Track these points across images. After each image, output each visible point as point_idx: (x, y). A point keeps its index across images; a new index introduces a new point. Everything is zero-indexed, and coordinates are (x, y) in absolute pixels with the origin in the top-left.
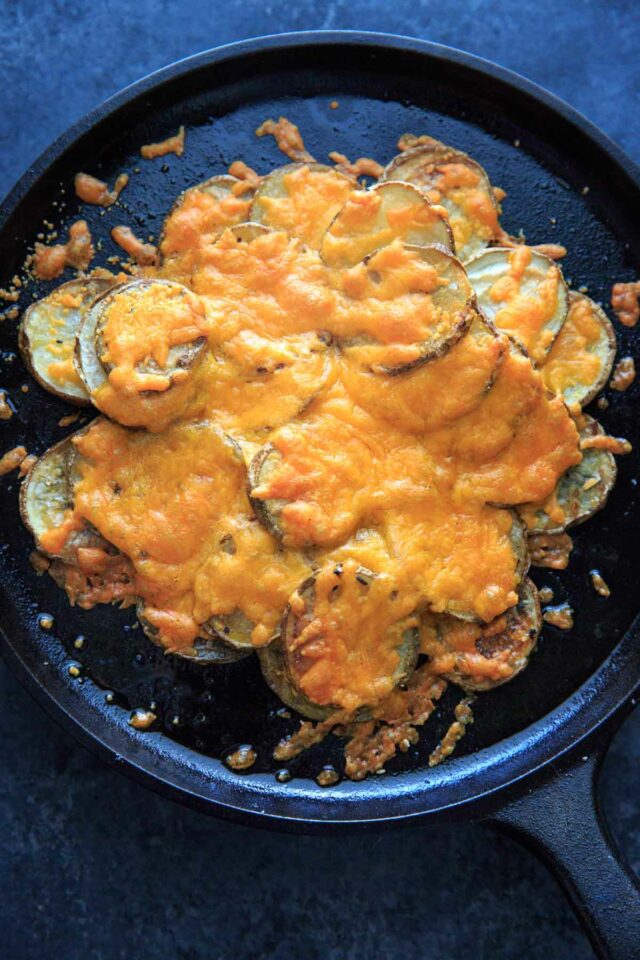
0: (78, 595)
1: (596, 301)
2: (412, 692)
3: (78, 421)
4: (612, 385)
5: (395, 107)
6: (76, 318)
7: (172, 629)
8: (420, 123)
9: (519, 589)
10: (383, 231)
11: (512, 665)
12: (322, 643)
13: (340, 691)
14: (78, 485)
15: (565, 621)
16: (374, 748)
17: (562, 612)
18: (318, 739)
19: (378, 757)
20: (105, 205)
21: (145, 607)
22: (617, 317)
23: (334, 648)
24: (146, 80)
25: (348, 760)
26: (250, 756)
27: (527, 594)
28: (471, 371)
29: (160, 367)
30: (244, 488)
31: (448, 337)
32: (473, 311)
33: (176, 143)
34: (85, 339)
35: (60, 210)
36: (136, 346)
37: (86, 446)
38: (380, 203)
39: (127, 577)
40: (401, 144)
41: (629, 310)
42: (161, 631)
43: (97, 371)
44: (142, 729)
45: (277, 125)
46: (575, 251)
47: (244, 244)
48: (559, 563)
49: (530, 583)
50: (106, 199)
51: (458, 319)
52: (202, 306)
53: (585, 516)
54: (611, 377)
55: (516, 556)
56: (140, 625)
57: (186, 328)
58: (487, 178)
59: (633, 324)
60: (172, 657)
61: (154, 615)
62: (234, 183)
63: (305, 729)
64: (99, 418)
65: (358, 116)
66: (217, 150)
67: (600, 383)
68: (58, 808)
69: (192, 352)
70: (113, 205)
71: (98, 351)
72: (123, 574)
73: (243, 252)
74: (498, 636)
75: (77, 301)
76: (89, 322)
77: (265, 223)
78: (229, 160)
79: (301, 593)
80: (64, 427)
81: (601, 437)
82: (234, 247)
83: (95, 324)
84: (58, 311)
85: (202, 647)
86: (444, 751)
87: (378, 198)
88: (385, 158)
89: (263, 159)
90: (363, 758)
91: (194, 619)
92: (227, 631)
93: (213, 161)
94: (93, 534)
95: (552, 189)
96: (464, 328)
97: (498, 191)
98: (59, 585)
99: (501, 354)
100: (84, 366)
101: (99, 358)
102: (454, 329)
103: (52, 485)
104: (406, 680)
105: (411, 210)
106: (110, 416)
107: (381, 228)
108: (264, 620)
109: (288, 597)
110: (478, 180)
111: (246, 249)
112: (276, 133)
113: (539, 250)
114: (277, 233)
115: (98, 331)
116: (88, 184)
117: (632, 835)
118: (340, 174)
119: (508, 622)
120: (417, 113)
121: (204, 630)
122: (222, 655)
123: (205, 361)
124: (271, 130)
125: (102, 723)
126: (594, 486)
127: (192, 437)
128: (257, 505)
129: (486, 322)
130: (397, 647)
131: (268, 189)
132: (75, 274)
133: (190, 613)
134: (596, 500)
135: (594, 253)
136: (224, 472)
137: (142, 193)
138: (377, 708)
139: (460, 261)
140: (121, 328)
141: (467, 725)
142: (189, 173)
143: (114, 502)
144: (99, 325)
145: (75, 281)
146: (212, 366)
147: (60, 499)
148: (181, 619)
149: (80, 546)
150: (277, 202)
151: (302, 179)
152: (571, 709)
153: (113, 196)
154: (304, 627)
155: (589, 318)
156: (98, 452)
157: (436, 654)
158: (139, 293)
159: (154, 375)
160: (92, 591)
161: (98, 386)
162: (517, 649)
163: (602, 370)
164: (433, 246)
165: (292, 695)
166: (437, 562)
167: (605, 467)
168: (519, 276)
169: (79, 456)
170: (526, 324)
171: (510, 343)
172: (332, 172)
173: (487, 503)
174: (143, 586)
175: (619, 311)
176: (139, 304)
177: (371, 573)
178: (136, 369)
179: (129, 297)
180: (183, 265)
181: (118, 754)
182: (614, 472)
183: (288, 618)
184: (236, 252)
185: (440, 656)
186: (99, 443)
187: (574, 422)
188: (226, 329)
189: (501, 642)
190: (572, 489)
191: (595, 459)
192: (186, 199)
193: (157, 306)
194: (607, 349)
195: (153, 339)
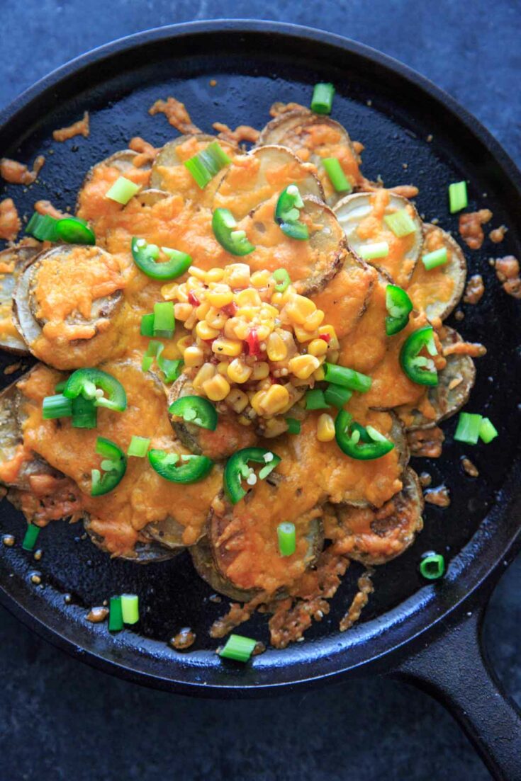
0: (33, 515)
1: (446, 230)
2: (321, 571)
3: (20, 369)
4: (466, 299)
5: (263, 81)
6: (11, 282)
7: (115, 537)
8: (287, 92)
9: (403, 478)
10: (264, 187)
11: (402, 541)
12: (242, 537)
13: (261, 576)
14: (25, 423)
15: (444, 500)
16: (293, 620)
17: (440, 493)
18: (246, 617)
19: (297, 628)
20: (27, 184)
21: (91, 520)
22: (465, 242)
23: (253, 541)
24: (52, 76)
25: (273, 632)
26: (190, 637)
27: (410, 480)
28: (348, 300)
29: (86, 319)
30: (165, 414)
31: (326, 273)
32: (345, 250)
33: (82, 126)
34: (21, 300)
36: (65, 302)
37: (29, 389)
38: (259, 165)
39: (74, 496)
40: (273, 112)
41: (475, 236)
42: (106, 539)
43: (33, 326)
44: (96, 622)
45: (167, 104)
46: (426, 190)
47: (147, 208)
48: (434, 452)
49: (412, 471)
50: (28, 179)
51: (333, 258)
52: (116, 263)
53: (452, 411)
54: (464, 293)
55: (398, 450)
56: (88, 535)
57: (104, 284)
58: (347, 134)
59: (478, 247)
60: (118, 560)
61: (96, 525)
62: (134, 156)
63: (235, 610)
64: (38, 364)
65: (234, 91)
66: (118, 130)
67: (455, 299)
68: (32, 693)
69: (111, 304)
70: (34, 183)
71: (31, 309)
72: (70, 494)
73: (148, 215)
74: (388, 518)
75: (11, 267)
76: (22, 284)
77: (163, 189)
78: (129, 137)
79: (221, 498)
80: (9, 375)
81: (460, 344)
82: (139, 211)
83: (27, 286)
85: (142, 549)
86: (351, 618)
87: (257, 160)
88: (260, 124)
89: (157, 134)
90: (285, 630)
91: (133, 527)
92: (161, 534)
93: (114, 139)
94: (41, 462)
95: (402, 139)
96: (339, 265)
97: (357, 145)
98: (17, 508)
99: (371, 284)
100: (21, 322)
101: (33, 315)
102: (331, 266)
103: (3, 425)
104: (315, 562)
105: (285, 168)
106: (48, 363)
107: (261, 186)
108: (192, 523)
109: (211, 502)
110: (340, 137)
111: (149, 212)
112: (166, 111)
113: (395, 192)
114: (174, 197)
115: (31, 292)
116: (11, 167)
117: (512, 670)
118: (222, 141)
119: (396, 505)
120: (284, 85)
121: (143, 535)
122: (159, 554)
123: (122, 310)
124: (162, 109)
125: (63, 620)
126: (458, 386)
127: (118, 375)
128: (178, 427)
129: (356, 258)
130: (305, 535)
131: (163, 160)
132: (6, 244)
133: (129, 522)
134: (461, 397)
135: (442, 190)
136: (147, 402)
137: (57, 171)
138: (293, 587)
139: (330, 209)
140: (50, 288)
141: (369, 595)
142: (95, 151)
143: (57, 435)
144: (31, 286)
145: (7, 250)
146: (129, 313)
147: (11, 436)
148: (123, 529)
149: (32, 474)
150: (171, 170)
151: (191, 149)
152: (453, 572)
153: (32, 175)
154: (227, 525)
155: (442, 245)
156: (40, 394)
157: (338, 538)
158: (62, 257)
159: (81, 326)
160: (45, 511)
161: (34, 339)
162: (406, 527)
163: (456, 288)
164: (306, 198)
165: (220, 583)
166: (332, 462)
167: (465, 369)
168: (381, 215)
169: (24, 398)
170: (390, 256)
171: (378, 273)
172: (216, 140)
173: (370, 408)
174: (88, 503)
175: (465, 237)
176: (63, 266)
177: (278, 476)
178: (66, 322)
179: (55, 262)
180: (97, 230)
181: (79, 647)
182: (473, 372)
183: (212, 519)
184: (141, 215)
185: (342, 539)
186: (40, 386)
187: (435, 335)
188: (139, 281)
189: (391, 523)
190: (440, 389)
191: (457, 363)
192: (95, 174)
193: (79, 267)
194: (459, 270)
195: (77, 295)
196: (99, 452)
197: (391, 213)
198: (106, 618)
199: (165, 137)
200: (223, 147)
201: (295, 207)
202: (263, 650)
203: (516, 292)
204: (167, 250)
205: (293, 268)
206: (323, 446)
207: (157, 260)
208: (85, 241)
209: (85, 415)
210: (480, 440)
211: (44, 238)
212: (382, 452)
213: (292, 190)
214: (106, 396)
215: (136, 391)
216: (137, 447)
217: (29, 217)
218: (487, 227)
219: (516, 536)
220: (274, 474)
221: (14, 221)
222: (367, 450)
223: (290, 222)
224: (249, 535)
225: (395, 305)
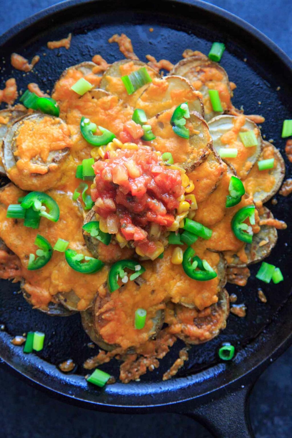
1: (277, 147)
2: (158, 341)
4: (280, 193)
5: (184, 34)
6: (4, 129)
7: (38, 297)
8: (196, 44)
9: (219, 295)
10: (168, 101)
11: (211, 333)
12: (113, 313)
13: (120, 338)
15: (242, 313)
16: (136, 367)
17: (241, 308)
18: (107, 360)
19: (137, 373)
20: (26, 71)
21: (25, 283)
22: (287, 157)
23: (119, 316)
24: (53, 8)
25: (122, 372)
26: (71, 365)
27: (223, 297)
28: (205, 181)
29: (44, 162)
30: (80, 229)
31: (195, 162)
32: (209, 150)
33: (66, 42)
34: (8, 142)
35: (2, 71)
36: (33, 149)
37: (2, 198)
38: (168, 86)
39: (18, 267)
40: (184, 54)
42: (32, 297)
43: (12, 160)
44: (17, 345)
45: (120, 38)
46: (270, 120)
47: (95, 100)
48: (242, 282)
49: (226, 292)
50: (27, 68)
51: (201, 153)
52: (69, 131)
53: (258, 260)
54: (280, 188)
56: (22, 292)
57: (59, 142)
58: (227, 77)
60: (36, 310)
61: (27, 287)
62: (93, 66)
63: (101, 355)
64: (10, 183)
65: (163, 37)
66: (88, 48)
67: (274, 191)
69: (61, 155)
70: (30, 72)
71: (12, 149)
72: (16, 265)
73: (94, 104)
74: (206, 317)
75: (6, 121)
76: (10, 133)
77: (107, 90)
78: (93, 54)
79: (104, 287)
81: (271, 220)
82: (90, 101)
83: (13, 134)
85: (53, 307)
86: (171, 373)
87: (167, 83)
88: (175, 61)
89: (111, 55)
90: (129, 372)
91: (49, 293)
92: (65, 301)
93: (84, 53)
94: (2, 244)
95: (261, 86)
96: (204, 158)
97: (233, 85)
99: (222, 173)
100: (5, 155)
101: (13, 153)
102: (199, 158)
104: (155, 336)
105: (183, 92)
106: (16, 184)
107: (167, 100)
108: (85, 298)
109: (99, 288)
110: (222, 78)
111: (96, 103)
112: (119, 42)
113: (250, 118)
114: (113, 96)
115: (14, 139)
116: (18, 59)
117: (265, 421)
118: (149, 67)
119: (212, 311)
120: (195, 39)
121: (54, 299)
122: (62, 312)
123: (67, 160)
124: (116, 40)
126: (265, 245)
127: (57, 199)
128: (87, 238)
129: (215, 156)
130: (152, 318)
131: (111, 72)
132: (6, 106)
133: (47, 289)
134: (265, 252)
135: (280, 122)
136: (72, 219)
137: (46, 67)
138: (139, 348)
139: (206, 122)
140: (26, 139)
141: (185, 361)
142: (71, 58)
143: (14, 228)
144: (15, 135)
145: (6, 110)
146: (71, 163)
148: (43, 292)
150: (115, 79)
151: (129, 69)
152: (239, 358)
153: (30, 67)
154: (105, 304)
155: (272, 156)
156: (9, 202)
157: (172, 323)
158: (37, 121)
159: (40, 165)
161: (11, 167)
162: (215, 325)
163: (276, 184)
164: (192, 113)
165: (96, 337)
166: (177, 277)
167: (271, 236)
168: (238, 131)
170: (237, 157)
171: (228, 168)
172: (146, 66)
173: (207, 249)
174: (25, 273)
175: (288, 154)
176: (36, 127)
177: (142, 280)
178: (31, 161)
179: (32, 123)
180: (62, 108)
181: (2, 359)
182: (276, 239)
183: (96, 298)
184: (91, 104)
185: (174, 325)
186: (9, 197)
187: (257, 212)
188: (81, 144)
189: (207, 321)
190: (253, 245)
191: (267, 231)
192: (68, 73)
193: (46, 129)
194: (280, 174)
195: (41, 146)
196: (36, 244)
197: (244, 131)
198: (23, 344)
199: (115, 58)
200: (149, 71)
201: (184, 117)
202: (114, 382)
204: (101, 129)
205: (175, 155)
206: (173, 266)
207: (95, 134)
208: (53, 113)
209: (32, 220)
210: (272, 281)
211: (29, 106)
212: (209, 278)
213: (184, 106)
214: (48, 211)
215: (66, 211)
216: (60, 245)
217: (23, 92)
219: (281, 344)
220: (140, 278)
221: (14, 93)
222: (200, 275)
223: (179, 126)
225: (234, 189)
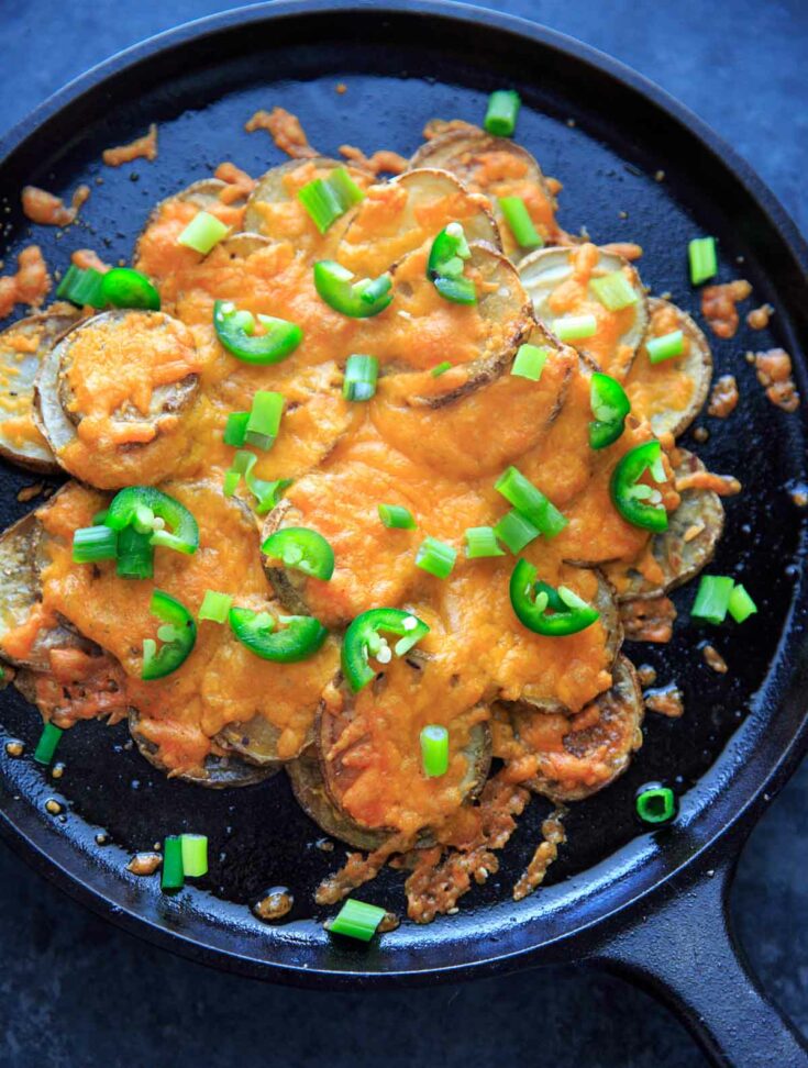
0: (53, 711)
1: (683, 308)
2: (485, 806)
3: (41, 495)
4: (711, 411)
5: (415, 86)
6: (33, 365)
7: (176, 745)
8: (450, 105)
9: (612, 668)
10: (411, 232)
11: (610, 764)
12: (368, 747)
13: (395, 809)
14: (45, 570)
15: (674, 706)
16: (443, 881)
17: (669, 696)
18: (371, 874)
19: (448, 894)
20: (62, 225)
21: (139, 719)
22: (710, 327)
23: (383, 753)
25: (411, 897)
26: (285, 902)
27: (623, 674)
29: (143, 414)
30: (257, 556)
31: (502, 353)
32: (530, 320)
33: (146, 144)
34: (47, 388)
35: (6, 233)
36: (112, 388)
37: (52, 520)
38: (405, 197)
39: (115, 683)
40: (428, 131)
41: (725, 318)
42: (162, 748)
43: (63, 426)
44: (143, 874)
45: (272, 117)
46: (652, 250)
47: (239, 261)
48: (661, 633)
49: (626, 660)
50: (64, 218)
51: (514, 332)
52: (191, 337)
53: (688, 573)
54: (708, 400)
55: (605, 627)
56: (134, 742)
57: (172, 364)
58: (537, 166)
59: (730, 334)
60: (179, 781)
61: (148, 727)
62: (221, 188)
63: (354, 862)
64: (69, 484)
65: (372, 101)
66: (199, 151)
67: (695, 407)
68: (42, 996)
69: (179, 394)
70: (71, 225)
71: (62, 399)
72: (109, 681)
73: (239, 270)
74: (590, 730)
75: (33, 344)
76: (49, 366)
77: (263, 233)
78: (214, 162)
79: (337, 686)
80: (24, 501)
81: (702, 474)
82: (225, 265)
83: (57, 367)
84: (10, 357)
85: (215, 766)
86: (531, 880)
87: (402, 192)
88: (408, 149)
89: (256, 159)
90: (430, 895)
91: (202, 731)
92: (245, 742)
93: (193, 165)
94: (68, 630)
95: (618, 176)
96: (521, 342)
97: (551, 182)
98: (29, 700)
99: (568, 370)
100: (46, 419)
102: (509, 343)
103: (13, 574)
104: (477, 791)
105: (444, 202)
106: (83, 479)
107: (408, 229)
108: (292, 724)
109: (323, 690)
110: (527, 170)
111: (242, 267)
112: (270, 126)
113: (609, 250)
114: (279, 245)
115: (62, 374)
116: (37, 199)
118: (353, 169)
119: (602, 712)
120: (444, 92)
121: (217, 744)
122: (241, 774)
123: (198, 405)
124: (264, 123)
125: (93, 867)
126: (698, 536)
127: (188, 500)
128: (274, 577)
129: (546, 335)
130: (462, 749)
131: (264, 193)
133: (197, 724)
134: (702, 553)
136: (230, 541)
137: (107, 208)
138: (442, 829)
139: (510, 263)
140: (90, 369)
141: (559, 845)
142: (165, 181)
143: (93, 588)
144: (62, 367)
145: (28, 319)
146: (208, 410)
147: (25, 590)
148: (186, 732)
149: (53, 647)
150: (276, 207)
151: (305, 178)
152: (688, 814)
153: (71, 213)
154: (344, 728)
155: (675, 328)
156: (70, 525)
157: (513, 757)
158: (110, 326)
159: (134, 424)
160: (71, 704)
161: (64, 443)
162: (616, 744)
163: (696, 391)
164: (474, 244)
165: (333, 820)
166: (506, 639)
167: (709, 512)
168: (584, 279)
169: (45, 534)
170: (598, 337)
171: (579, 357)
172: (344, 168)
173: (564, 562)
174: (136, 693)
175: (712, 320)
176: (111, 338)
177: (423, 654)
178: (112, 417)
179: (99, 331)
180: (163, 292)
181: (115, 904)
182: (721, 517)
183: (324, 717)
184: (229, 271)
185: (518, 759)
186: (70, 515)
187: (664, 456)
188: (223, 365)
189: (595, 738)
190: (670, 540)
191: (696, 502)
192: (163, 211)
193: (134, 339)
194: (701, 366)
195: (131, 378)
196: (155, 614)
197: (599, 276)
198: (158, 869)
199: (268, 163)
200: (353, 178)
201: (457, 255)
202: (396, 924)
203: (786, 401)
204: (265, 319)
205: (452, 347)
207: (251, 334)
208: (145, 304)
209: (137, 556)
210: (729, 616)
211: (85, 302)
212: (581, 625)
213: (455, 229)
214: (168, 528)
215: (213, 525)
216: (214, 606)
217: (63, 273)
218: (743, 307)
219: (783, 756)
220: (417, 650)
221: (41, 278)
222: (558, 622)
223: (449, 277)
224: (377, 744)
225: (604, 404)
